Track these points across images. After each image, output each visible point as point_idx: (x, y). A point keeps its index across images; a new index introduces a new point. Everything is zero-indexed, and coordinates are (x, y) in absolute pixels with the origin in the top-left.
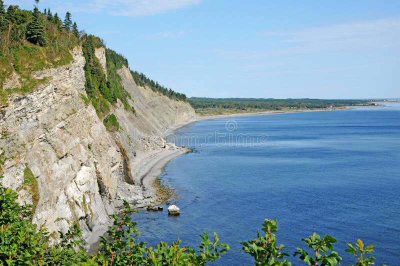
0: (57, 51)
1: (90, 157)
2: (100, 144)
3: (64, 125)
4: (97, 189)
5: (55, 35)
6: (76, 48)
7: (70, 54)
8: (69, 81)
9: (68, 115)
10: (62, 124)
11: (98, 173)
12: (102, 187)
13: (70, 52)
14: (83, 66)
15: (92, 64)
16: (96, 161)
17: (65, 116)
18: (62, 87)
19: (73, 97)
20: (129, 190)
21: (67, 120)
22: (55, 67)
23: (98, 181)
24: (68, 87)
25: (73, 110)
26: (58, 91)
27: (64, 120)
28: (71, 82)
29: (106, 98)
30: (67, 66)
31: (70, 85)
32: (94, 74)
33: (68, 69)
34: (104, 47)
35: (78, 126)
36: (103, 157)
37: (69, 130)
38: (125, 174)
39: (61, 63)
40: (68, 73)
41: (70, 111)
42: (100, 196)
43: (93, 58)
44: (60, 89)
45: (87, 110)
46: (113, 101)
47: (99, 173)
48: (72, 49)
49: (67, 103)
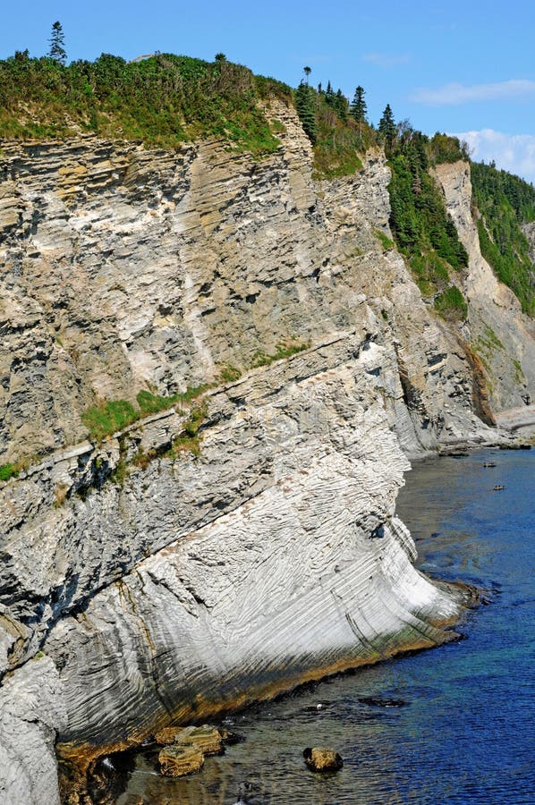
0: (334, 152)
1: (386, 332)
2: (409, 319)
3: (340, 270)
4: (400, 392)
5: (334, 127)
6: (371, 150)
7: (357, 159)
8: (354, 204)
9: (348, 257)
10: (337, 269)
11: (400, 362)
12: (408, 389)
13: (358, 155)
14: (387, 184)
15: (419, 190)
16: (397, 341)
17: (343, 257)
18: (340, 211)
19: (358, 230)
21: (346, 263)
22: (330, 179)
23: (401, 379)
24: (350, 212)
25: (357, 249)
26: (333, 217)
27: (341, 263)
28: (356, 204)
29: (443, 256)
30: (350, 177)
31: (355, 210)
32: (421, 208)
33: (351, 183)
34: (467, 159)
35: (364, 276)
36: (411, 339)
37: (349, 279)
38: (475, 406)
39: (341, 172)
40: (351, 189)
41: (350, 249)
42: (405, 407)
43: (420, 177)
44: (336, 214)
45: (385, 258)
46: (461, 262)
47: (403, 363)
48: (363, 151)
49: (346, 238)
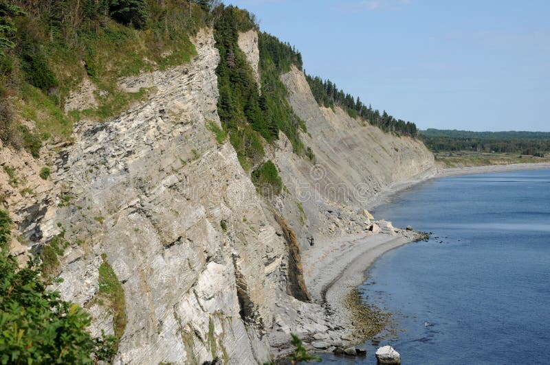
0: (167, 37)
1: (225, 245)
2: (245, 220)
3: (176, 180)
4: (237, 307)
5: (164, 6)
6: (201, 32)
7: (191, 43)
8: (188, 97)
9: (184, 163)
10: (172, 179)
11: (238, 276)
12: (246, 304)
13: (191, 39)
14: (215, 66)
15: (232, 64)
16: (235, 253)
17: (179, 163)
18: (174, 107)
19: (194, 127)
20: (299, 312)
21: (182, 171)
22: (162, 69)
23: (238, 293)
24: (185, 107)
25: (194, 152)
26: (166, 115)
27: (176, 171)
28: (191, 97)
29: (258, 129)
30: (184, 67)
31: (190, 104)
32: (235, 82)
33: (186, 73)
34: (257, 29)
35: (202, 184)
36: (249, 246)
37: (186, 191)
38: (291, 280)
39: (175, 60)
40: (185, 80)
41: (187, 154)
42: (241, 322)
43: (234, 51)
44: (170, 111)
45: (220, 153)
46: (272, 135)
47: (241, 276)
48: (194, 33)
49: (183, 138)
